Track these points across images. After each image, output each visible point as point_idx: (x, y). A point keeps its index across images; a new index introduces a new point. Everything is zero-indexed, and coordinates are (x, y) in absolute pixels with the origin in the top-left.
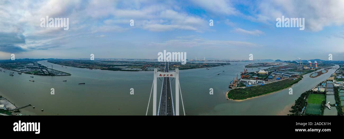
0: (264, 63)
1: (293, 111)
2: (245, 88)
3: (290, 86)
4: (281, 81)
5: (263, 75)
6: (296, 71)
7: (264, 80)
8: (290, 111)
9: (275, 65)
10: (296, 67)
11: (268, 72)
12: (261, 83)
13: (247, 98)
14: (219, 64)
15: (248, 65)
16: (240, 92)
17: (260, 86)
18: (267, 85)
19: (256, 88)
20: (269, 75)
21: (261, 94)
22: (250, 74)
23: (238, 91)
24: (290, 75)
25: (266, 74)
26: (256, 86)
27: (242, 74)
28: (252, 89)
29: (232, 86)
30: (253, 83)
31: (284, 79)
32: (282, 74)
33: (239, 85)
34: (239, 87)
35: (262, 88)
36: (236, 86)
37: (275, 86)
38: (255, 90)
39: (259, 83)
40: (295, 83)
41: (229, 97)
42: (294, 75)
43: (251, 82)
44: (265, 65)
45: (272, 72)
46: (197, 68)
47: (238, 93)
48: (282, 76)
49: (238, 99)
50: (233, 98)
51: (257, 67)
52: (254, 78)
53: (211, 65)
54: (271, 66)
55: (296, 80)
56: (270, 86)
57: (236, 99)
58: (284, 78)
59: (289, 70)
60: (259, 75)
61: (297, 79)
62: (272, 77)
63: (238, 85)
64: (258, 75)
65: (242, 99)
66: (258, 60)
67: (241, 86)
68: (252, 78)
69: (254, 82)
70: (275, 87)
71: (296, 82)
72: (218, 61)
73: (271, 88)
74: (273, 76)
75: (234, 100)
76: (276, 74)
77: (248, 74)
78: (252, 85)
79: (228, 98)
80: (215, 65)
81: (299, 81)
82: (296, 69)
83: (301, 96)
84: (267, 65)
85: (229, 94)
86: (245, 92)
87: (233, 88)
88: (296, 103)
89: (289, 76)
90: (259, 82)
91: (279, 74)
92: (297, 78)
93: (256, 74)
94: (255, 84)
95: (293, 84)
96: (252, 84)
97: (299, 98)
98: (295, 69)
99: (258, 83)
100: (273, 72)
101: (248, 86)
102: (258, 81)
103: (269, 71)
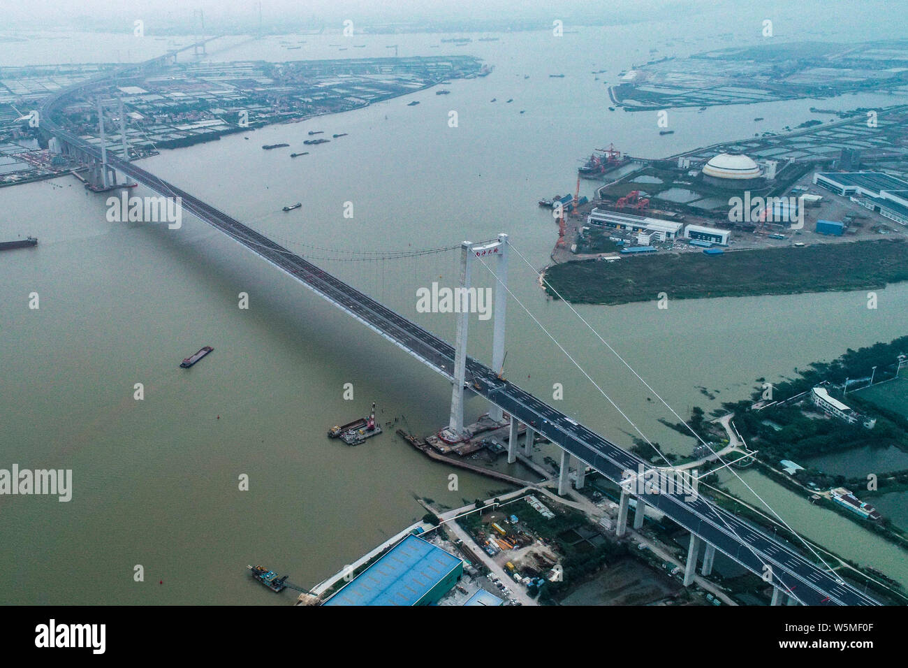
2: (615, 261)
4: (843, 246)
12: (708, 243)
13: (627, 302)
16: (597, 277)
17: (693, 258)
18: (739, 255)
19: (673, 264)
22: (645, 172)
23: (588, 270)
25: (761, 179)
26: (674, 256)
30: (663, 237)
33: (586, 243)
34: (586, 253)
35: (703, 269)
36: (574, 247)
38: (666, 272)
39: (693, 241)
43: (649, 231)
45: (810, 167)
47: (585, 278)
48: (876, 210)
49: (591, 302)
52: (672, 205)
60: (709, 185)
63: (580, 242)
64: (701, 183)
65: (607, 303)
67: (596, 250)
68: (661, 205)
69: (669, 234)
76: (836, 191)
77: (635, 174)
78: (651, 248)
85: (547, 280)
86: (618, 279)
87: (562, 258)
90: (694, 235)
91: (859, 189)
93: (690, 178)
96: (654, 241)
99: (687, 242)
101: (633, 249)
102: (689, 228)
103: (792, 161)
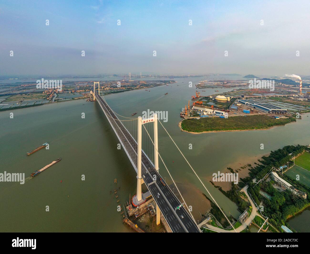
0: (225, 81)
1: (263, 161)
2: (199, 119)
3: (266, 127)
4: (251, 116)
5: (222, 102)
6: (287, 102)
7: (224, 111)
8: (259, 161)
9: (243, 85)
10: (289, 93)
11: (230, 98)
12: (220, 115)
13: (202, 132)
14: (161, 81)
15: (199, 83)
16: (195, 124)
17: (218, 119)
18: (228, 118)
19: (213, 120)
20: (231, 104)
21: (219, 130)
22: (204, 99)
23: (192, 121)
24: (271, 110)
25: (227, 101)
26: (213, 118)
27: (194, 99)
28: (208, 121)
29: (184, 115)
30: (209, 113)
31: (256, 114)
32: (255, 104)
33: (192, 114)
34: (192, 117)
35: (220, 122)
37: (239, 121)
38: (212, 122)
39: (217, 114)
40: (277, 124)
41: (184, 128)
42: (279, 111)
43: (206, 112)
44: (226, 84)
45: (236, 99)
46: (136, 89)
47: (192, 124)
48: (254, 108)
49: (193, 131)
50: (188, 130)
51: (213, 88)
52: (210, 106)
53: (152, 84)
54: (235, 86)
55: (282, 121)
56: (232, 120)
57: (191, 131)
58: (257, 112)
59: (271, 98)
60: (217, 102)
61: (285, 119)
62: (236, 108)
63: (190, 114)
64: (215, 101)
65: (198, 132)
66: (215, 75)
67: (194, 116)
68: (208, 105)
69: (211, 112)
70: (240, 123)
71: (282, 123)
72: (159, 77)
73: (234, 124)
74: (239, 106)
75: (189, 132)
76: (244, 104)
77: (202, 99)
78: (207, 116)
79: (182, 130)
80: (156, 84)
81: (288, 122)
82: (288, 98)
83: (284, 149)
84: (229, 84)
85: (182, 124)
86: (200, 124)
87: (186, 118)
88: (271, 154)
89: (269, 110)
91: (249, 103)
92: (286, 116)
93: (213, 100)
94: (211, 115)
95: (272, 126)
97: (279, 150)
98: (284, 97)
99: (215, 114)
100: (239, 98)
101: (203, 116)
102: (215, 111)
103: (232, 97)
